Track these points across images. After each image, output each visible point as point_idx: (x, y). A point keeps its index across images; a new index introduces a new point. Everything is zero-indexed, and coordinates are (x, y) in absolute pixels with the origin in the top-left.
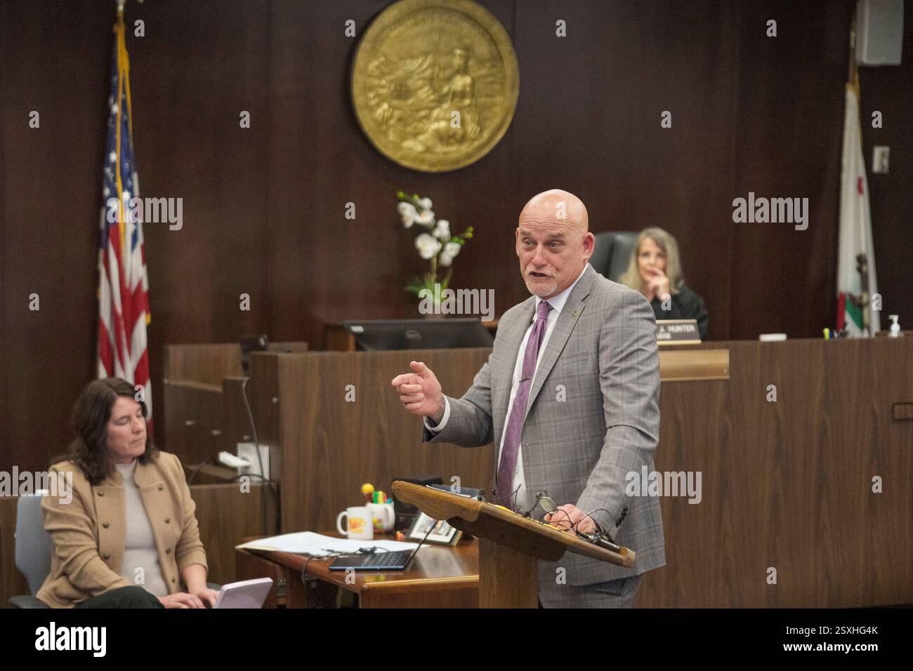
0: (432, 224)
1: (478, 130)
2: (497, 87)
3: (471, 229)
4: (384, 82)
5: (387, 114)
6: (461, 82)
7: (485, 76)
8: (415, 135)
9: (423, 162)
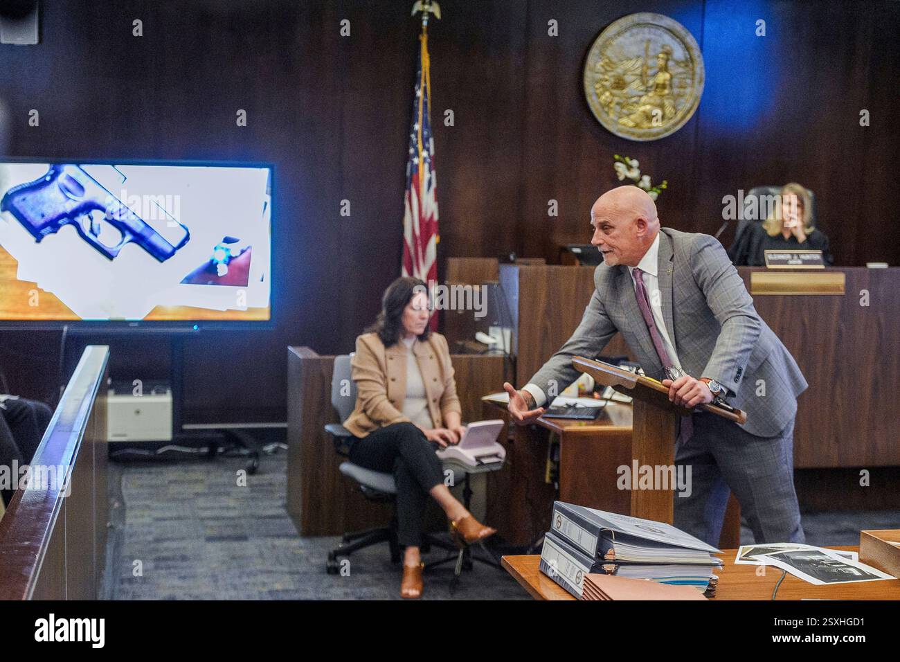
0: (639, 178)
1: (674, 112)
2: (689, 81)
3: (665, 182)
4: (606, 77)
5: (609, 100)
6: (662, 77)
7: (680, 74)
8: (628, 115)
9: (633, 134)
